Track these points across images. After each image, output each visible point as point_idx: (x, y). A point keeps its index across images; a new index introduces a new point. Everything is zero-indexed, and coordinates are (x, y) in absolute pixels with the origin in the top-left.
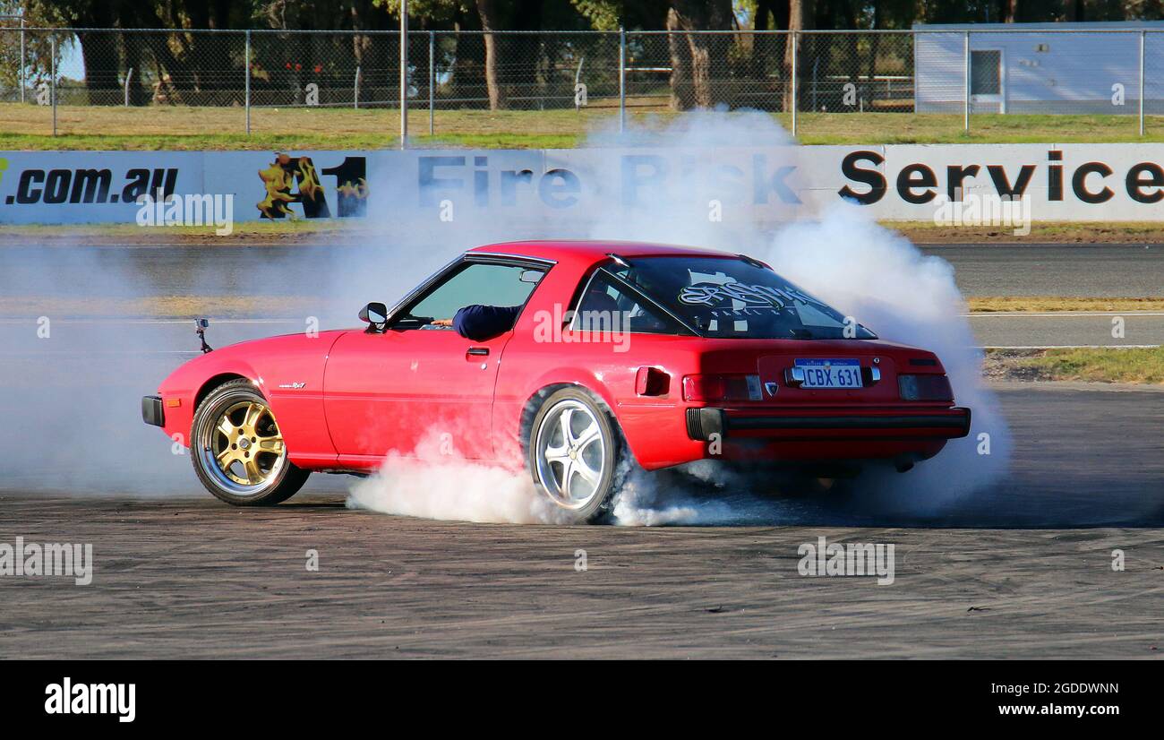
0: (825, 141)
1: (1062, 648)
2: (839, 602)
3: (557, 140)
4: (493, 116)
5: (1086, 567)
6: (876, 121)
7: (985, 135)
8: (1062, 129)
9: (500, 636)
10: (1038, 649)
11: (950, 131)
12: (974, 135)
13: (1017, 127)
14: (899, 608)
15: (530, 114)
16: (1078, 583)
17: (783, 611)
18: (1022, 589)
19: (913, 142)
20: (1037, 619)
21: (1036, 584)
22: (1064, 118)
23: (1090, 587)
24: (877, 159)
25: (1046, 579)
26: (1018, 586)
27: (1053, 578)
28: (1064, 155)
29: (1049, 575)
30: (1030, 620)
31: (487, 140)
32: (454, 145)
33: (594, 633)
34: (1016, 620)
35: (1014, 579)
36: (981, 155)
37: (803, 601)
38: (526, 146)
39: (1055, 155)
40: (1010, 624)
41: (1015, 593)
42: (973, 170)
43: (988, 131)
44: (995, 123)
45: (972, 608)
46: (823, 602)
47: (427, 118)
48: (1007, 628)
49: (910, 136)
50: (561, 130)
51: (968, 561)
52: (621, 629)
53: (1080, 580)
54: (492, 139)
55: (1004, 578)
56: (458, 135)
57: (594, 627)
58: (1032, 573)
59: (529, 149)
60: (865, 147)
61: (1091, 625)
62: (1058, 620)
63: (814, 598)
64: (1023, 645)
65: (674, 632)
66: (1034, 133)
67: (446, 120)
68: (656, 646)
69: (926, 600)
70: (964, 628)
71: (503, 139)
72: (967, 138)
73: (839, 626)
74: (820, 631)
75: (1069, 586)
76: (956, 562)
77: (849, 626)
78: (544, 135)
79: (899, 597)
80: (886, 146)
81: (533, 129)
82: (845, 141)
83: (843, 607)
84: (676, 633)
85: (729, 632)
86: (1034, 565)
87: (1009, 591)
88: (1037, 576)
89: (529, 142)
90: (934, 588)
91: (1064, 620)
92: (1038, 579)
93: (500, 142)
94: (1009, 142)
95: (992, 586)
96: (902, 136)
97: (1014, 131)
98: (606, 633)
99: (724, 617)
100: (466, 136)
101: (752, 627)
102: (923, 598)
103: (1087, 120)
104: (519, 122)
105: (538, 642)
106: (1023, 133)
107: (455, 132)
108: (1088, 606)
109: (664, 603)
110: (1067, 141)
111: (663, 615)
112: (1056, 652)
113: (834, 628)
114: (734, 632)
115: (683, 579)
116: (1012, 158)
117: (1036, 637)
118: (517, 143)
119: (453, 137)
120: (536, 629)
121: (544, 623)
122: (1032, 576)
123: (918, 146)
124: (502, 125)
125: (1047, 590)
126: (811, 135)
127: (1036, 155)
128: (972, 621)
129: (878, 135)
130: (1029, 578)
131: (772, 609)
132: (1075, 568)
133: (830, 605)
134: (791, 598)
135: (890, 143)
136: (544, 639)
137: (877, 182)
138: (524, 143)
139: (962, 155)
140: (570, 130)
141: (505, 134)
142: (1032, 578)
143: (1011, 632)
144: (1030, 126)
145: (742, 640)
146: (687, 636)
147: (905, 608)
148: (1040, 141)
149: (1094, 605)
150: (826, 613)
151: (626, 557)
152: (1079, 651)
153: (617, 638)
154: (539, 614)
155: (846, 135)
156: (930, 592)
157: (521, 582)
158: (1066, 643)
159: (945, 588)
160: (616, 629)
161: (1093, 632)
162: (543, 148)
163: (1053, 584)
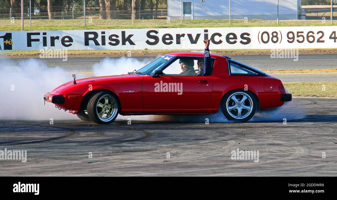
0: (142, 27)
1: (188, 173)
2: (127, 160)
3: (66, 28)
4: (48, 21)
5: (201, 148)
6: (157, 21)
7: (187, 25)
8: (208, 24)
9: (24, 171)
10: (181, 173)
11: (177, 24)
12: (183, 25)
13: (196, 23)
14: (143, 161)
15: (59, 20)
16: (197, 153)
17: (110, 162)
18: (181, 155)
19: (166, 27)
20: (183, 164)
21: (185, 153)
22: (209, 20)
23: (200, 154)
24: (156, 32)
25: (188, 152)
26: (179, 154)
27: (190, 151)
28: (208, 31)
29: (189, 150)
30: (181, 164)
31: (47, 28)
32: (37, 29)
33: (52, 170)
34: (177, 164)
35: (179, 152)
36: (186, 31)
37: (116, 159)
38: (57, 29)
39: (206, 31)
40: (174, 166)
41: (179, 156)
42: (183, 35)
43: (187, 24)
44: (189, 22)
45: (164, 161)
46: (122, 160)
47: (29, 22)
48: (174, 167)
49: (166, 26)
50: (67, 25)
51: (167, 147)
52: (60, 169)
53: (198, 152)
54: (48, 27)
55: (176, 152)
56: (38, 27)
57: (52, 168)
58: (184, 150)
59: (58, 30)
60: (153, 29)
61: (198, 165)
62: (189, 164)
63: (120, 158)
64: (177, 172)
65: (76, 169)
66: (201, 25)
67: (35, 22)
68: (69, 174)
69: (152, 159)
70: (161, 167)
71: (51, 27)
72: (182, 26)
73: (125, 167)
74: (119, 169)
75: (194, 154)
76: (163, 147)
77: (128, 167)
78: (62, 26)
79: (144, 158)
80: (159, 29)
81: (59, 25)
82: (147, 27)
83: (127, 161)
84: (76, 170)
85: (92, 169)
86: (185, 148)
87: (177, 155)
88: (186, 151)
89: (58, 28)
90: (155, 155)
91: (191, 164)
92: (186, 152)
93: (50, 29)
94: (193, 27)
95: (172, 154)
96: (163, 26)
97: (195, 24)
98: (56, 170)
99: (92, 165)
100: (40, 27)
101: (99, 167)
102: (151, 158)
103: (215, 21)
104: (56, 23)
105: (34, 173)
106: (197, 25)
107: (37, 26)
108: (198, 160)
109: (75, 160)
110: (209, 27)
111: (74, 164)
112: (186, 174)
113: (123, 167)
114: (93, 169)
115: (83, 153)
116: (194, 32)
117: (181, 169)
118: (55, 29)
119: (37, 27)
120: (35, 169)
121: (38, 167)
122: (184, 151)
123: (168, 29)
124: (51, 24)
125: (188, 155)
126: (138, 26)
127: (201, 31)
128: (164, 165)
129: (157, 25)
130: (183, 152)
131: (106, 162)
132: (197, 148)
133: (124, 160)
134: (113, 159)
135: (160, 28)
136: (37, 172)
137: (157, 39)
138: (57, 28)
139: (180, 31)
140: (70, 25)
141: (51, 26)
142: (184, 152)
143: (174, 168)
144: (199, 23)
145: (95, 171)
146: (79, 170)
147: (145, 161)
148: (202, 27)
149: (201, 159)
150: (122, 163)
151: (68, 147)
152: (193, 173)
153: (58, 171)
154: (38, 164)
155: (148, 26)
156: (154, 156)
157: (35, 155)
158: (189, 171)
159: (159, 155)
160: (59, 169)
161: (198, 168)
162: (62, 30)
163: (190, 153)
